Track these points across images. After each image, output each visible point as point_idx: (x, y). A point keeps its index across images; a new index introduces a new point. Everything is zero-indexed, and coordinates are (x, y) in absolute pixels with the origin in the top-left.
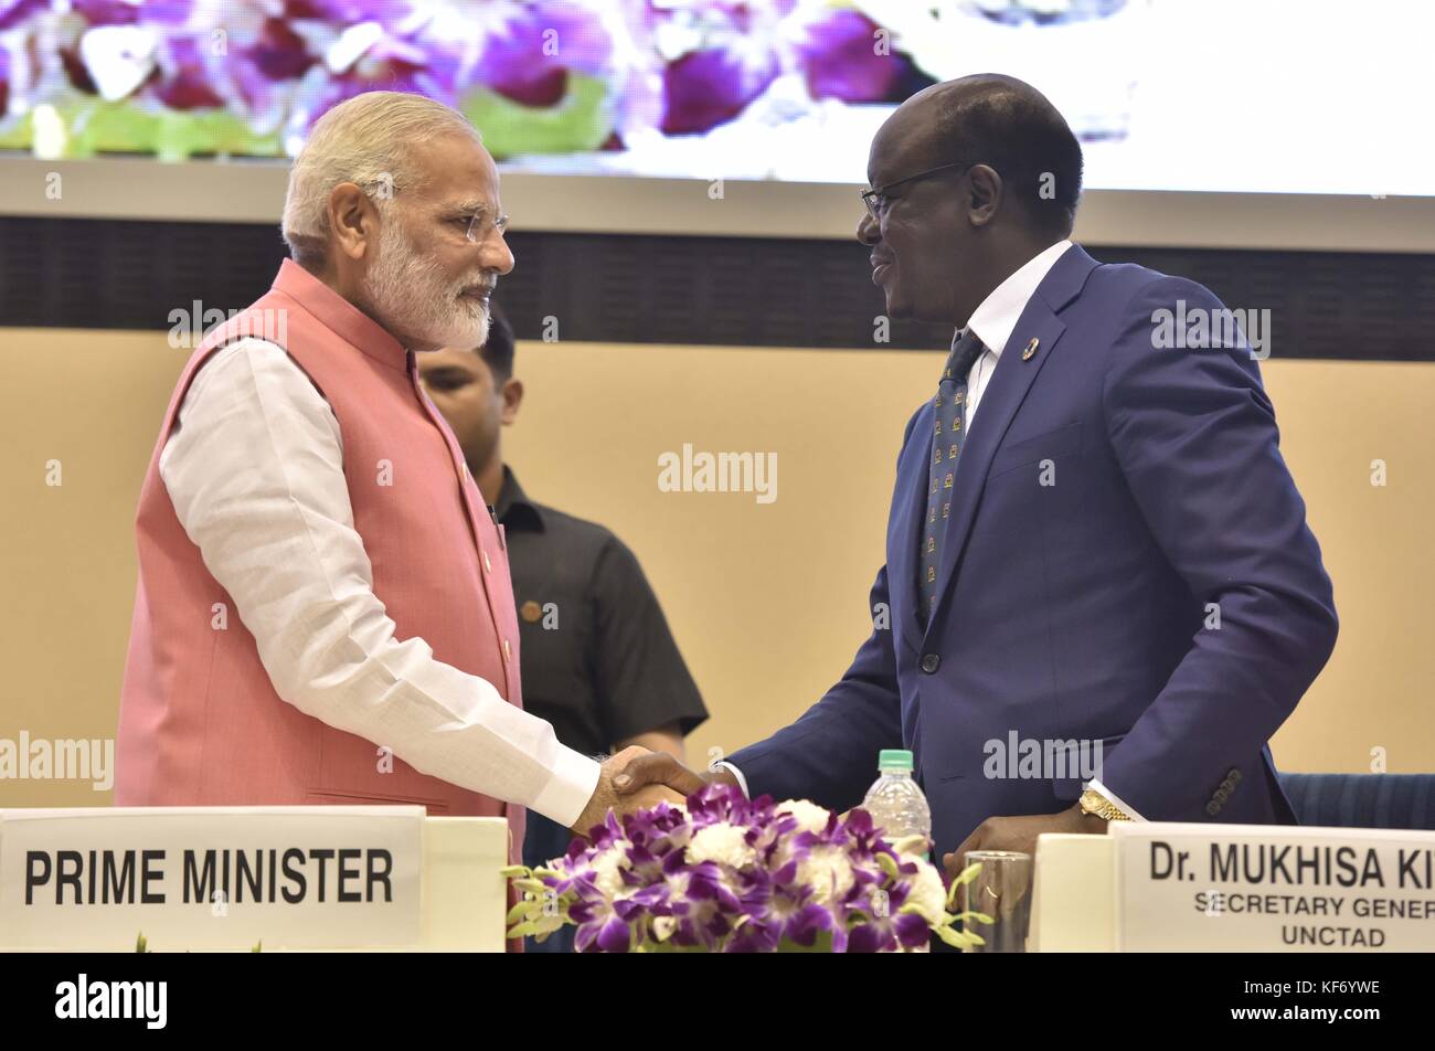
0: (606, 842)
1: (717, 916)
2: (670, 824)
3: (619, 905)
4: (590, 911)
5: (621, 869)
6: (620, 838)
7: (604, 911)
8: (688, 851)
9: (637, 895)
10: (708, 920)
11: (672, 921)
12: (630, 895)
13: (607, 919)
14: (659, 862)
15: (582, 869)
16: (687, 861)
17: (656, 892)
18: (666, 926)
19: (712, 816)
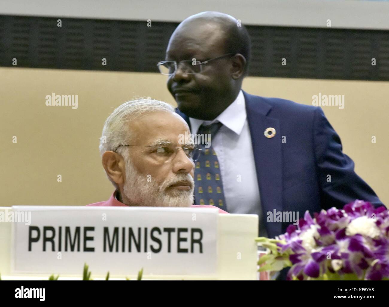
0: (305, 227)
1: (363, 260)
2: (338, 217)
3: (314, 255)
4: (299, 258)
5: (315, 238)
6: (313, 224)
7: (307, 258)
8: (347, 230)
9: (323, 250)
10: (358, 261)
11: (340, 262)
12: (319, 250)
13: (308, 262)
14: (333, 235)
15: (295, 239)
16: (347, 234)
17: (332, 249)
18: (338, 264)
19: (357, 214)
